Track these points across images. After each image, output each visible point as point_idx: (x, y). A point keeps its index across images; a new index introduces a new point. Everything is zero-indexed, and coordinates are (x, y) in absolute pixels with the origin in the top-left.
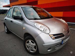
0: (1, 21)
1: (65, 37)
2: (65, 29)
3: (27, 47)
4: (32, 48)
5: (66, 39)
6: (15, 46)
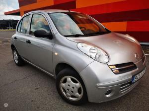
0: (3, 42)
1: (138, 69)
2: (136, 54)
3: (63, 90)
4: (72, 92)
5: (140, 74)
6: (37, 89)
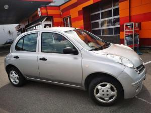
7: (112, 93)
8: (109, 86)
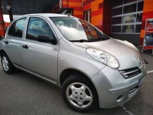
1: (142, 73)
7: (87, 97)
8: (83, 87)
